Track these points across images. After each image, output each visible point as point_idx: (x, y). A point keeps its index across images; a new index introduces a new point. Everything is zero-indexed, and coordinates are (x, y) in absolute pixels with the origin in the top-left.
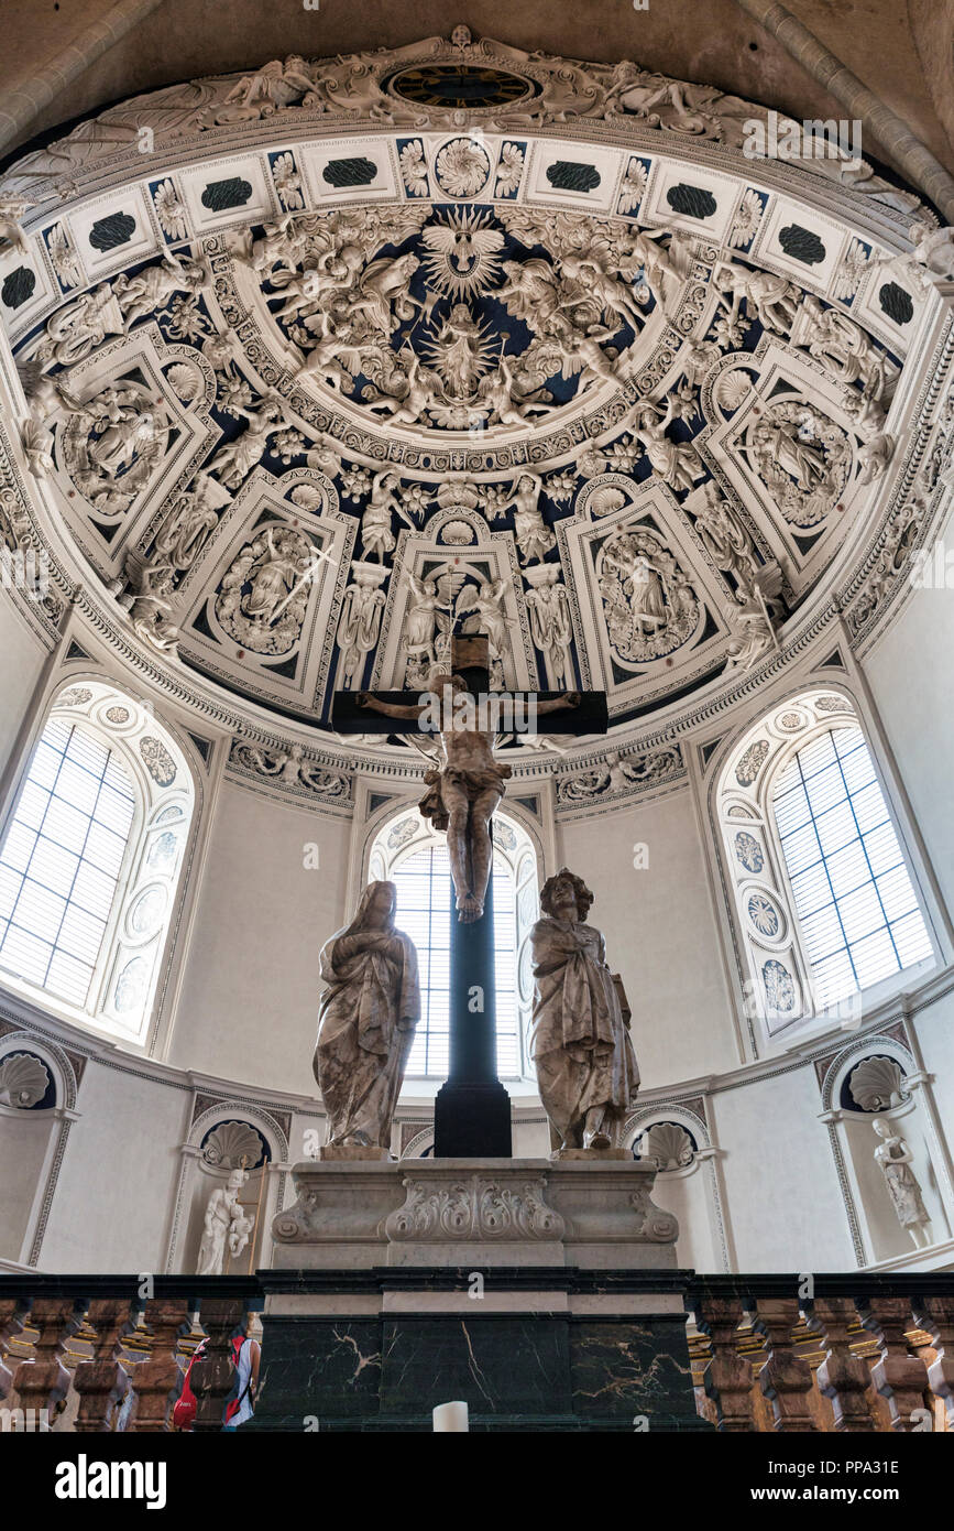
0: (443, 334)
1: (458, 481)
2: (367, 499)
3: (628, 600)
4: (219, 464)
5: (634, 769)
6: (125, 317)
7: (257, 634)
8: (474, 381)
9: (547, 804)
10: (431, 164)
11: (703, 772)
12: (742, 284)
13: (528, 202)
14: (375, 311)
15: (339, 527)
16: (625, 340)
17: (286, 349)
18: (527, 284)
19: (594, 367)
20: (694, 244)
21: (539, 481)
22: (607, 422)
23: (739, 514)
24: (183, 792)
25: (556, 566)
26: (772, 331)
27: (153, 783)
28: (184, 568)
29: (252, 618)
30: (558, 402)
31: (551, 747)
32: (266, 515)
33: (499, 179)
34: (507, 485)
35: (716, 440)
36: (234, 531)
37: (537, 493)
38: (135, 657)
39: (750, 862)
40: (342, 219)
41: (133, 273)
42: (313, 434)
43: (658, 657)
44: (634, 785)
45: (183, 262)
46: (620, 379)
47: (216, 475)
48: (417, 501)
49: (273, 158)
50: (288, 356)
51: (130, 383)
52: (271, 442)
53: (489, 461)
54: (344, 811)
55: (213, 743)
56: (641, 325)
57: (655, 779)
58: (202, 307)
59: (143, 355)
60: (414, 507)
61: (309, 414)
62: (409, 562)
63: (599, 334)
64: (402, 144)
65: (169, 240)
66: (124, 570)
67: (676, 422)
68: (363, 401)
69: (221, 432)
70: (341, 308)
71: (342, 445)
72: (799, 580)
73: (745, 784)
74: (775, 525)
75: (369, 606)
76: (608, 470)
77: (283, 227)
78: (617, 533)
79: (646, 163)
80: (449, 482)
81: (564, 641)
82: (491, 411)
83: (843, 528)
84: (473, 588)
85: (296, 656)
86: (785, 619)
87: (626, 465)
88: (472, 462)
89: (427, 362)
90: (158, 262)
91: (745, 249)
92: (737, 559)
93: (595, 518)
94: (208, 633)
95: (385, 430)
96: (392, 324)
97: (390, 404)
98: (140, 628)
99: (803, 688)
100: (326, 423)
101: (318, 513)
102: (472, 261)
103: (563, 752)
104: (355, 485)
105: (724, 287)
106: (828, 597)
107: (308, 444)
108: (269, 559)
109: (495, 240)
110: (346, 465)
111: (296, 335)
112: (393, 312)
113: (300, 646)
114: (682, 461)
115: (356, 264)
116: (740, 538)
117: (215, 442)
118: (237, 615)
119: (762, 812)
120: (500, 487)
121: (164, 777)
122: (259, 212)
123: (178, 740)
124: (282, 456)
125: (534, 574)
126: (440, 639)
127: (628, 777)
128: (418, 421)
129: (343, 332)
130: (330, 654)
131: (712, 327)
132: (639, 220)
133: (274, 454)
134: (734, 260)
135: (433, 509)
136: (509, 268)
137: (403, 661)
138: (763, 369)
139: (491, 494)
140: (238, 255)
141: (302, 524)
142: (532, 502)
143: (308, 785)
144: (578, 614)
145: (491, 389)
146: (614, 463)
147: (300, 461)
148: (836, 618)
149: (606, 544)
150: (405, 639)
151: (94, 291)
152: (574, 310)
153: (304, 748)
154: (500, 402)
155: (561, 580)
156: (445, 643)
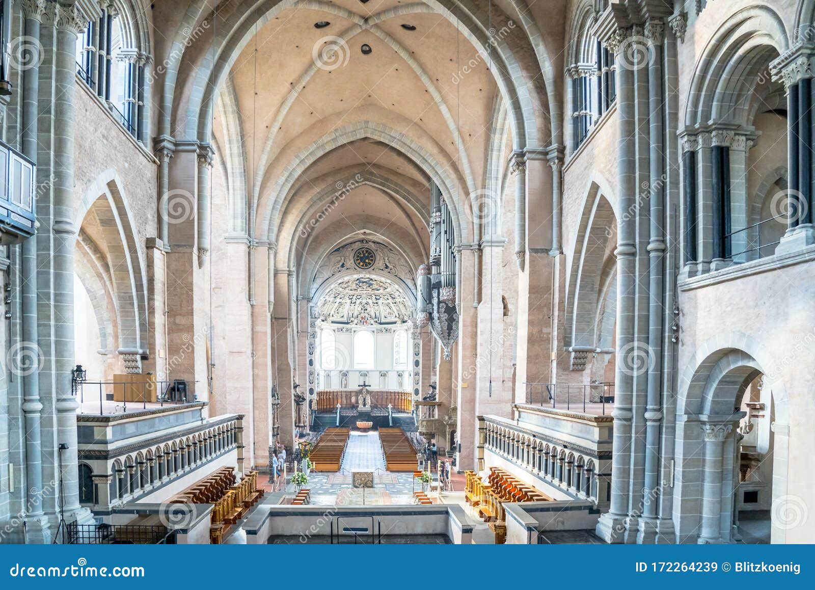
1: (364, 295)
5: (386, 330)
9: (375, 332)
11: (394, 333)
15: (349, 301)
19: (382, 289)
21: (375, 296)
22: (384, 294)
29: (338, 313)
31: (376, 326)
32: (340, 302)
43: (390, 317)
44: (386, 333)
46: (385, 291)
50: (343, 290)
51: (325, 301)
53: (368, 293)
55: (335, 330)
67: (392, 297)
68: (352, 290)
71: (349, 294)
75: (353, 308)
81: (378, 312)
84: (366, 305)
85: (344, 315)
87: (386, 298)
93: (382, 301)
97: (355, 290)
101: (346, 300)
103: (378, 327)
107: (345, 295)
112: (356, 284)
114: (393, 300)
116: (399, 310)
120: (370, 296)
124: (341, 297)
130: (348, 314)
135: (361, 297)
137: (357, 313)
141: (344, 302)
143: (346, 332)
144: (380, 309)
150: (358, 311)
153: (346, 327)
156: (363, 311)
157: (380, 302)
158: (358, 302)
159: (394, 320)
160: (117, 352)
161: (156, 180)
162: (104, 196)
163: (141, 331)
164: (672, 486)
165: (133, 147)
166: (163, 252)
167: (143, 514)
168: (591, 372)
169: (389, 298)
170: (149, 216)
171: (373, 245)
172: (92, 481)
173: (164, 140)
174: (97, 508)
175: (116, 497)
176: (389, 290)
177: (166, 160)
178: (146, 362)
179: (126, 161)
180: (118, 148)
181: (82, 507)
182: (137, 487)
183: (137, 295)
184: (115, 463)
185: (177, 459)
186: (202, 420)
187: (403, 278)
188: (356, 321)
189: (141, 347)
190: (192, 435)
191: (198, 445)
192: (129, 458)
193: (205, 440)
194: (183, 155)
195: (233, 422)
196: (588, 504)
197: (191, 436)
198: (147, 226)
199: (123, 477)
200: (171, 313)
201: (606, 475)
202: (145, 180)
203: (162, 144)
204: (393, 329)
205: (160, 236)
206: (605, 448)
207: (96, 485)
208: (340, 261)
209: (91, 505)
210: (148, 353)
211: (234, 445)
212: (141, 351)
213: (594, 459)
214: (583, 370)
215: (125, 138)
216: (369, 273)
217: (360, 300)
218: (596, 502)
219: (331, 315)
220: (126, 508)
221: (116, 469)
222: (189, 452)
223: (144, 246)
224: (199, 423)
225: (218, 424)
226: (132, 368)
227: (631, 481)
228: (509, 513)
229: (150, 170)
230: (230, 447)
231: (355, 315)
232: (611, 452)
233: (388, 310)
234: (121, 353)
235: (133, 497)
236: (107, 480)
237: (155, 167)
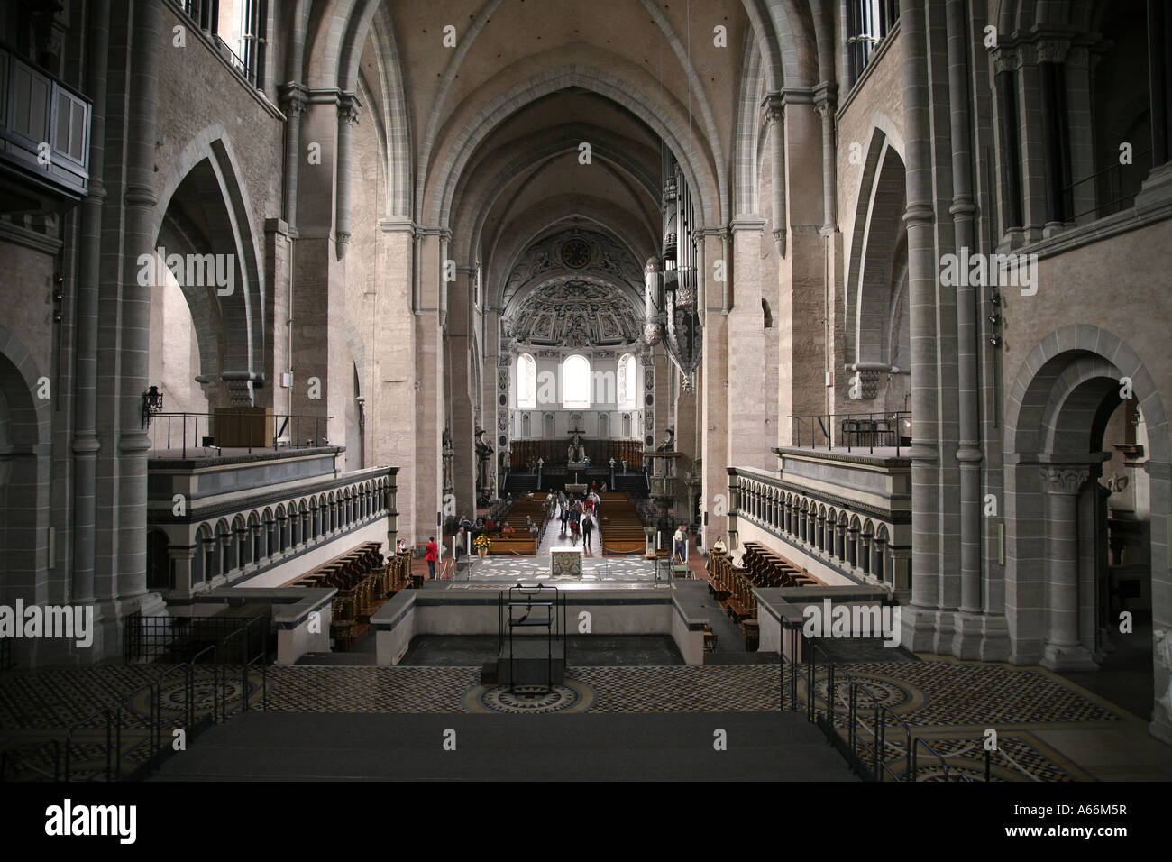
3: (607, 325)
5: (606, 355)
7: (542, 332)
9: (592, 356)
11: (617, 358)
15: (555, 314)
19: (601, 296)
22: (603, 302)
23: (624, 323)
30: (595, 298)
34: (585, 305)
37: (591, 307)
43: (612, 335)
54: (558, 359)
55: (537, 354)
57: (609, 358)
61: (550, 302)
64: (566, 277)
71: (556, 304)
74: (630, 327)
75: (561, 323)
81: (596, 328)
85: (548, 333)
86: (630, 342)
87: (606, 308)
89: (570, 293)
93: (601, 312)
94: (534, 335)
95: (564, 301)
97: (564, 298)
98: (526, 344)
108: (543, 322)
118: (539, 331)
123: (532, 356)
126: (574, 326)
130: (554, 333)
137: (567, 330)
142: (590, 309)
143: (552, 356)
144: (599, 325)
145: (582, 295)
147: (549, 307)
149: (603, 316)
150: (568, 326)
153: (551, 350)
154: (584, 297)
156: (574, 328)
157: (598, 314)
158: (568, 314)
159: (617, 338)
160: (221, 379)
161: (281, 142)
162: (206, 162)
163: (255, 346)
164: (1002, 563)
165: (249, 96)
166: (288, 239)
167: (235, 603)
168: (886, 401)
169: (611, 308)
170: (271, 189)
171: (587, 234)
172: (168, 555)
173: (293, 88)
174: (174, 595)
175: (201, 580)
176: (610, 296)
177: (296, 114)
178: (259, 390)
179: (239, 116)
180: (227, 98)
181: (150, 593)
182: (235, 567)
183: (251, 297)
184: (202, 529)
185: (297, 528)
186: (335, 472)
187: (629, 280)
188: (565, 342)
189: (254, 371)
190: (320, 493)
191: (329, 509)
192: (223, 523)
193: (340, 502)
194: (319, 108)
195: (383, 478)
196: (879, 592)
197: (318, 495)
198: (267, 204)
199: (212, 550)
200: (297, 322)
201: (904, 548)
202: (265, 140)
203: (291, 94)
204: (618, 351)
205: (285, 218)
206: (901, 508)
207: (174, 560)
208: (543, 258)
209: (165, 590)
210: (263, 378)
211: (384, 512)
212: (253, 375)
213: (886, 524)
214: (874, 398)
215: (237, 84)
216: (584, 274)
217: (571, 312)
218: (893, 591)
219: (531, 333)
220: (213, 595)
221: (204, 538)
222: (314, 519)
223: (261, 229)
224: (331, 477)
225: (359, 480)
226: (241, 399)
227: (941, 555)
228: (762, 604)
229: (272, 129)
230: (378, 514)
231: (564, 332)
232: (911, 512)
233: (610, 326)
234: (226, 379)
235: (227, 581)
236: (188, 554)
237: (280, 124)
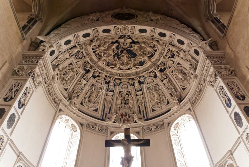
0: (122, 55)
1: (125, 78)
2: (110, 81)
3: (154, 97)
4: (85, 77)
5: (156, 127)
6: (70, 55)
7: (91, 105)
8: (127, 62)
9: (141, 133)
10: (120, 29)
11: (168, 128)
12: (171, 48)
13: (135, 35)
14: (111, 52)
16: (152, 56)
17: (96, 58)
18: (136, 47)
19: (147, 60)
20: (163, 41)
21: (138, 78)
22: (149, 68)
23: (172, 84)
24: (78, 134)
25: (142, 92)
26: (176, 55)
27: (73, 131)
28: (79, 94)
29: (90, 102)
30: (141, 65)
31: (141, 123)
32: (93, 85)
33: (131, 32)
34: (133, 79)
35: (168, 72)
36: (87, 88)
37: (138, 80)
38: (70, 111)
39: (177, 144)
40: (105, 38)
41: (71, 49)
42: (100, 71)
43: (159, 107)
44: (156, 130)
45: (79, 46)
46: (151, 62)
47: (84, 79)
48: (118, 81)
49: (94, 29)
50: (96, 59)
51: (70, 65)
52: (94, 73)
53: (130, 75)
54: (106, 135)
55: (83, 124)
56: (155, 53)
57: (160, 129)
58: (82, 53)
59: (72, 61)
60: (118, 83)
61: (100, 68)
62: (117, 91)
63: (148, 55)
64: (115, 27)
65: (77, 43)
66: (69, 96)
67: (161, 69)
68: (109, 66)
69: (85, 72)
70: (105, 52)
71: (105, 73)
72: (183, 95)
73: (175, 130)
74: (179, 86)
75: (110, 99)
76: (150, 76)
77: (96, 40)
78: (152, 87)
79: (155, 29)
80: (123, 78)
81: (143, 104)
82: (130, 67)
83: (190, 87)
84: (128, 96)
85: (98, 108)
86: (181, 102)
87: (153, 76)
88: (127, 75)
89: (119, 60)
90: (75, 46)
91: (171, 42)
92: (172, 91)
93: (148, 84)
94: (83, 105)
95: (112, 70)
96: (114, 54)
97: (113, 66)
98: (71, 106)
99: (184, 114)
100: (103, 70)
101: (101, 84)
102: (126, 44)
103: (144, 124)
104: (108, 79)
105: (168, 48)
106: (188, 99)
107: (100, 73)
108: (93, 92)
109: (130, 40)
110: (106, 76)
111: (98, 56)
112: (114, 52)
113: (98, 106)
114: (162, 75)
115: (107, 45)
116: (172, 88)
117: (84, 74)
118: (88, 102)
119: (178, 135)
120: (132, 79)
121: (75, 131)
122: (92, 38)
123: (78, 124)
124: (95, 75)
125: (138, 93)
126: (122, 104)
127: (155, 128)
128: (118, 69)
129: (105, 55)
130: (103, 108)
131: (166, 54)
132: (154, 37)
133: (94, 75)
134: (170, 44)
135: (121, 83)
136: (133, 45)
137: (116, 108)
138: (175, 61)
139: (130, 80)
140: (88, 44)
141: (98, 86)
142: (137, 81)
143: (100, 131)
144: (146, 100)
145: (130, 63)
146: (151, 75)
147: (98, 76)
148: (189, 102)
149: (150, 88)
150: (116, 104)
151: (65, 52)
152: (143, 51)
153: (99, 124)
154: (132, 66)
155: (142, 94)
156: (123, 105)
